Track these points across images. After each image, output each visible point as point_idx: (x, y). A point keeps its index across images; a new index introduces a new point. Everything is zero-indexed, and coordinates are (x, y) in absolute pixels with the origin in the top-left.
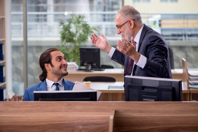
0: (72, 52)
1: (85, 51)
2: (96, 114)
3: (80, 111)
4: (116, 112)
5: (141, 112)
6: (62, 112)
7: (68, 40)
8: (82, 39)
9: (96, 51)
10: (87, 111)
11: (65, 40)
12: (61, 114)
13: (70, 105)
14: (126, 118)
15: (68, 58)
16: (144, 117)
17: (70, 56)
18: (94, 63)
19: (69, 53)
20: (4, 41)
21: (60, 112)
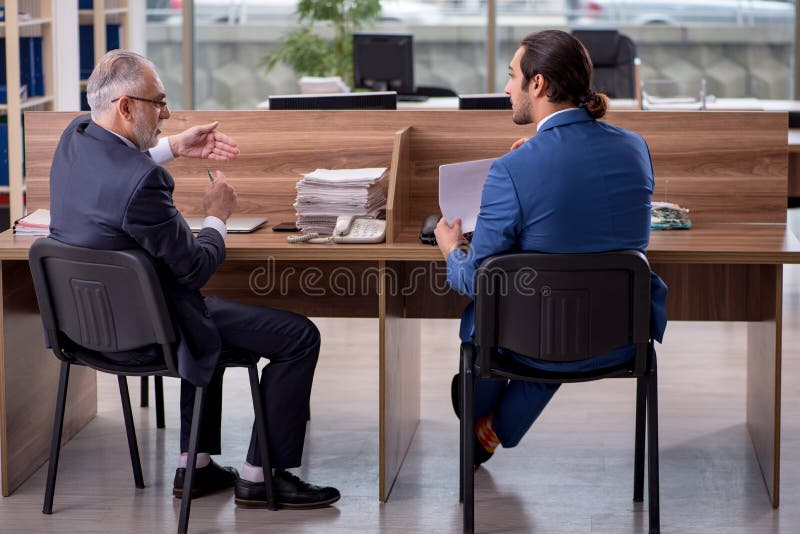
0: (334, 49)
1: (368, 42)
2: (372, 135)
3: (345, 128)
4: (411, 129)
5: (460, 129)
6: (309, 130)
7: (320, 13)
8: (363, 9)
9: (402, 43)
10: (356, 128)
11: (312, 12)
12: (305, 135)
13: (322, 117)
14: (433, 142)
15: (320, 67)
16: (468, 141)
17: (325, 60)
18: (396, 78)
19: (324, 51)
20: (123, 15)
21: (304, 130)
